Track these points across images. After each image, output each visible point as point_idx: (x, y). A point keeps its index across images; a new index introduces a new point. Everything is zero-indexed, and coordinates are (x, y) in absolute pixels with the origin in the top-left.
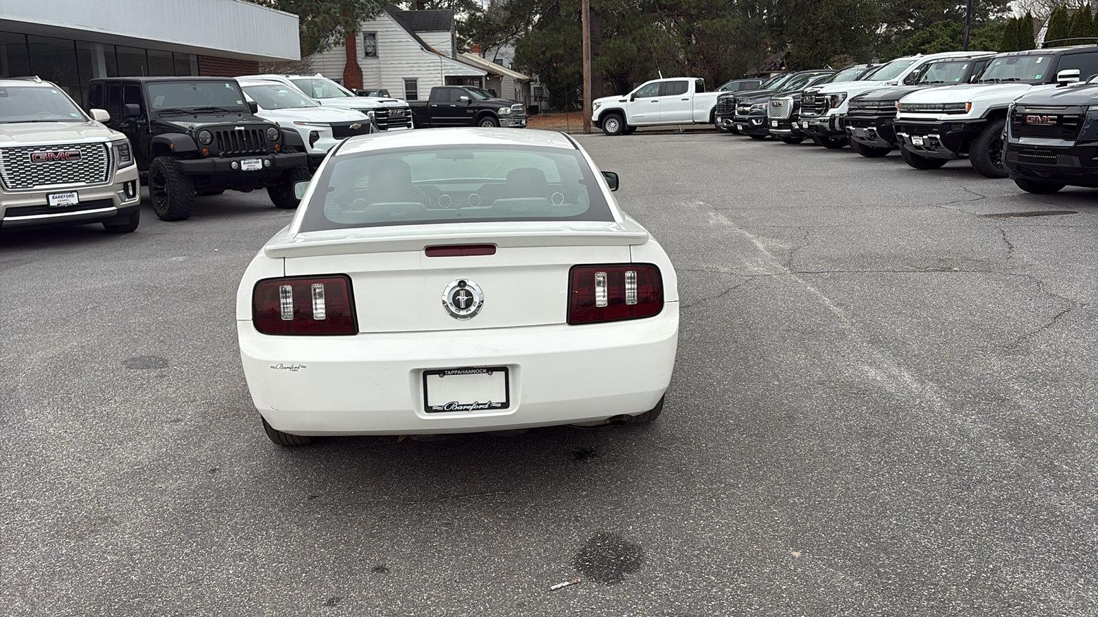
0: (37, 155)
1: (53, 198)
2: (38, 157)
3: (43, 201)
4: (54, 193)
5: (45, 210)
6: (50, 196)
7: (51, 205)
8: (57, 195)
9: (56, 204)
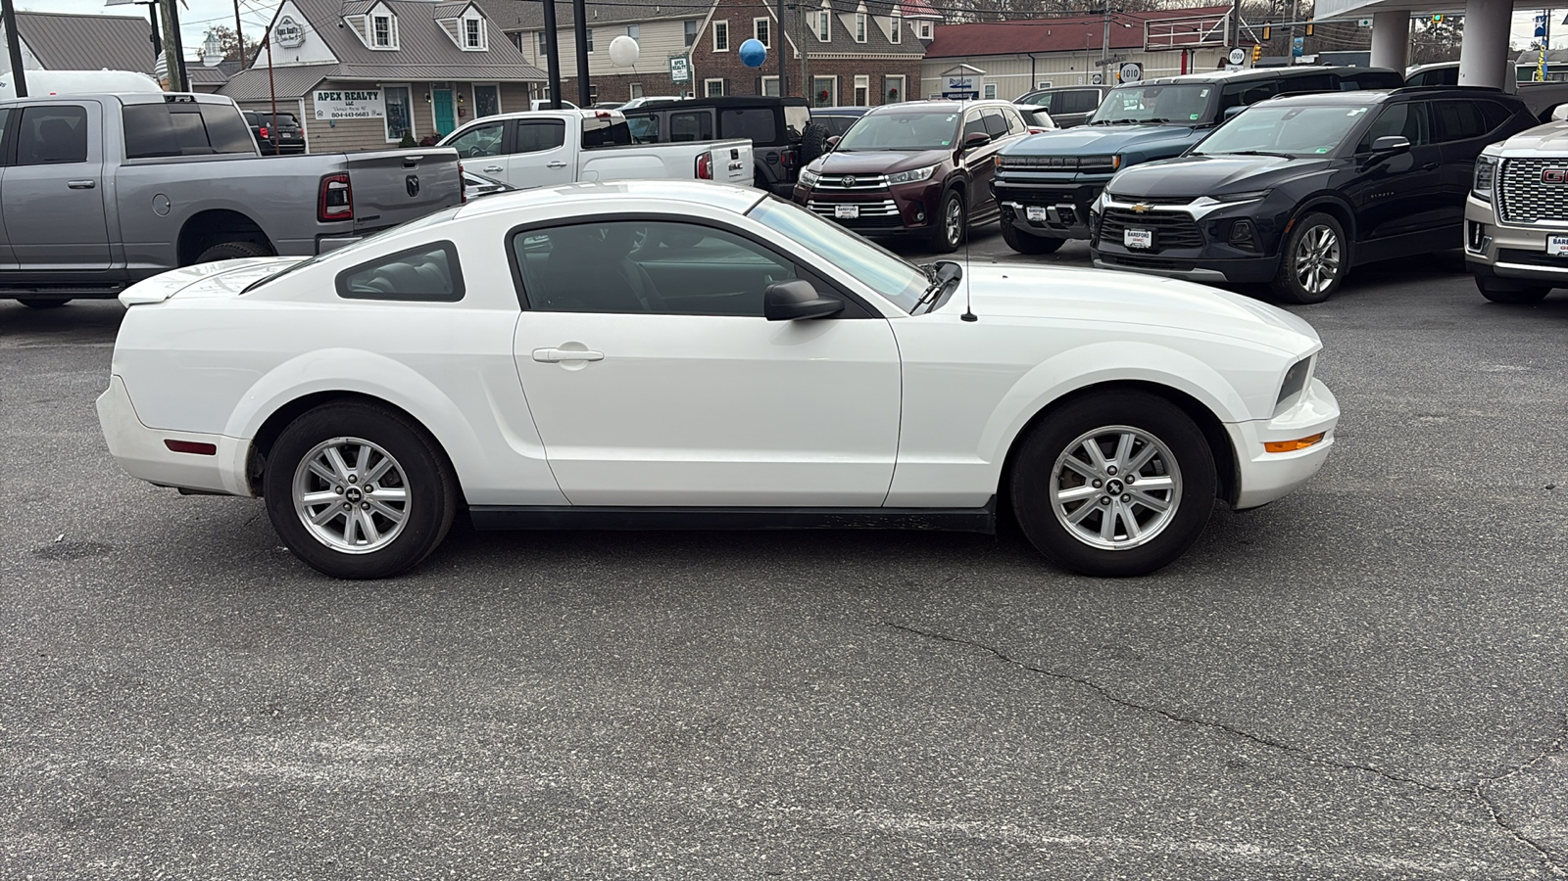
0: (1550, 172)
1: (1555, 242)
2: (1551, 176)
3: (1539, 244)
4: (1557, 235)
5: (1540, 258)
6: (1551, 239)
7: (1549, 252)
8: (1561, 239)
9: (1556, 253)
